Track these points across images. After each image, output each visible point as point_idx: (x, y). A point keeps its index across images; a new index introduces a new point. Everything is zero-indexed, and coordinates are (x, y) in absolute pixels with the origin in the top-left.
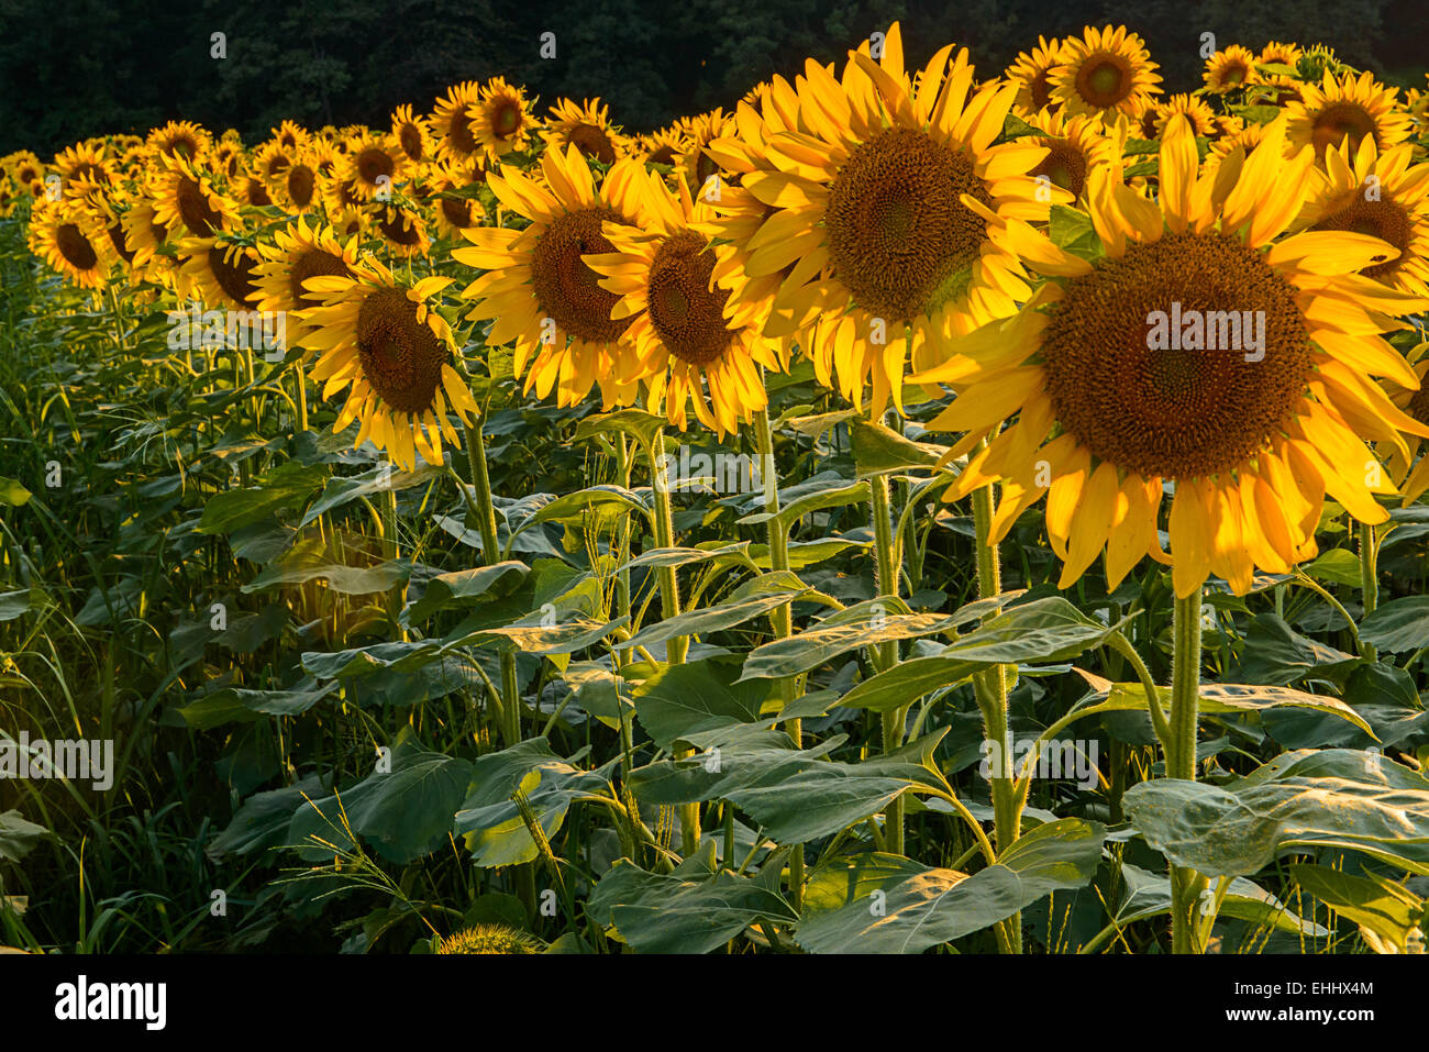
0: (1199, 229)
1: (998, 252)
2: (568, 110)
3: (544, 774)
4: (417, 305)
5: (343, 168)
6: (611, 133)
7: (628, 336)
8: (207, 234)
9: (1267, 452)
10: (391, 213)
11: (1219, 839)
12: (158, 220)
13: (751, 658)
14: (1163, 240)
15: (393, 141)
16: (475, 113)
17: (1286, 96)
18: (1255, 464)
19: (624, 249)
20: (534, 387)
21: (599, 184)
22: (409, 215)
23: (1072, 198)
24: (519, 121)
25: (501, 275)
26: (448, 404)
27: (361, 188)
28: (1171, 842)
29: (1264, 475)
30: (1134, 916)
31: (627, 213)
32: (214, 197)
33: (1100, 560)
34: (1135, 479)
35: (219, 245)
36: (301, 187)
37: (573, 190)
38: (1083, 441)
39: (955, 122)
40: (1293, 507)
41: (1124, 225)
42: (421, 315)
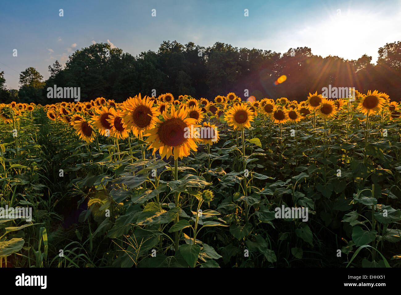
0: (176, 118)
1: (153, 120)
2: (110, 101)
3: (105, 178)
4: (88, 124)
5: (85, 107)
6: (115, 103)
7: (112, 128)
8: (66, 115)
9: (184, 143)
10: (90, 112)
11: (180, 187)
12: (60, 113)
13: (125, 168)
14: (171, 119)
15: (91, 104)
16: (99, 101)
17: (187, 100)
18: (183, 144)
19: (111, 118)
20: (101, 134)
21: (109, 110)
22: (93, 112)
23: (161, 113)
24: (105, 102)
25: (97, 121)
26: (93, 135)
27: (87, 109)
28: (174, 188)
29: (184, 146)
30: (171, 193)
31: (112, 114)
32: (67, 110)
33: (166, 156)
34: (169, 147)
35: (67, 116)
36: (80, 109)
37: (105, 111)
38: (163, 142)
39: (147, 105)
40: (187, 149)
41: (167, 118)
42: (89, 125)
